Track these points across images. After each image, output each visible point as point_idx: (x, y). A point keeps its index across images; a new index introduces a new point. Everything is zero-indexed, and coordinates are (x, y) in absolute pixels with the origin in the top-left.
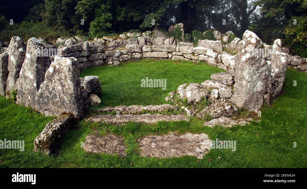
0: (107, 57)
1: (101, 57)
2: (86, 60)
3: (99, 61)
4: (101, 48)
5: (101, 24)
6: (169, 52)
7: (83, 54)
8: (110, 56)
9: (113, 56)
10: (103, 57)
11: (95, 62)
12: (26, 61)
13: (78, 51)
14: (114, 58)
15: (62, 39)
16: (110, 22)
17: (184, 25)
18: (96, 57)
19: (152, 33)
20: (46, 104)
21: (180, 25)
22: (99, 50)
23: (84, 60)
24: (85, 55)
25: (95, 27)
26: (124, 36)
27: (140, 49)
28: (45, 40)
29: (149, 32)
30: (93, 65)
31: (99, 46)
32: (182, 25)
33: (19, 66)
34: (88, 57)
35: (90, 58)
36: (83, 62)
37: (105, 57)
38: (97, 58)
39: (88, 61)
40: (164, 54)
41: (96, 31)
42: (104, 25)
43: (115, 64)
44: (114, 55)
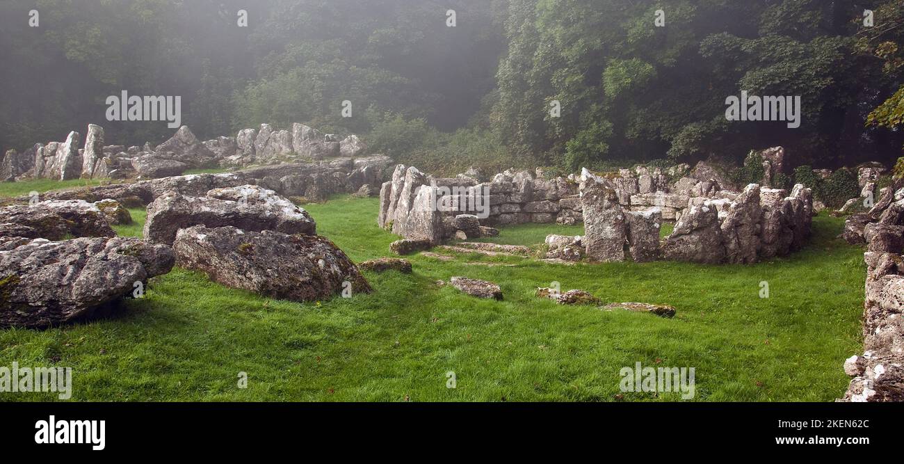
0: (561, 208)
1: (547, 208)
2: (518, 209)
3: (544, 215)
4: (554, 193)
5: (588, 145)
6: (678, 209)
7: (513, 198)
8: (566, 208)
9: (572, 209)
10: (552, 208)
11: (535, 215)
12: (404, 190)
13: (505, 194)
14: (574, 213)
15: (511, 172)
16: (607, 141)
17: (785, 152)
18: (538, 207)
19: (689, 170)
20: (412, 230)
21: (776, 152)
22: (548, 195)
23: (513, 209)
24: (517, 201)
25: (576, 150)
26: (629, 172)
27: (625, 198)
28: (480, 172)
29: (684, 166)
30: (531, 221)
31: (550, 189)
32: (781, 151)
33: (398, 195)
34: (522, 205)
35: (527, 208)
36: (513, 213)
37: (556, 209)
38: (539, 210)
39: (523, 211)
40: (668, 211)
41: (575, 159)
42: (594, 147)
43: (567, 222)
44: (575, 206)
